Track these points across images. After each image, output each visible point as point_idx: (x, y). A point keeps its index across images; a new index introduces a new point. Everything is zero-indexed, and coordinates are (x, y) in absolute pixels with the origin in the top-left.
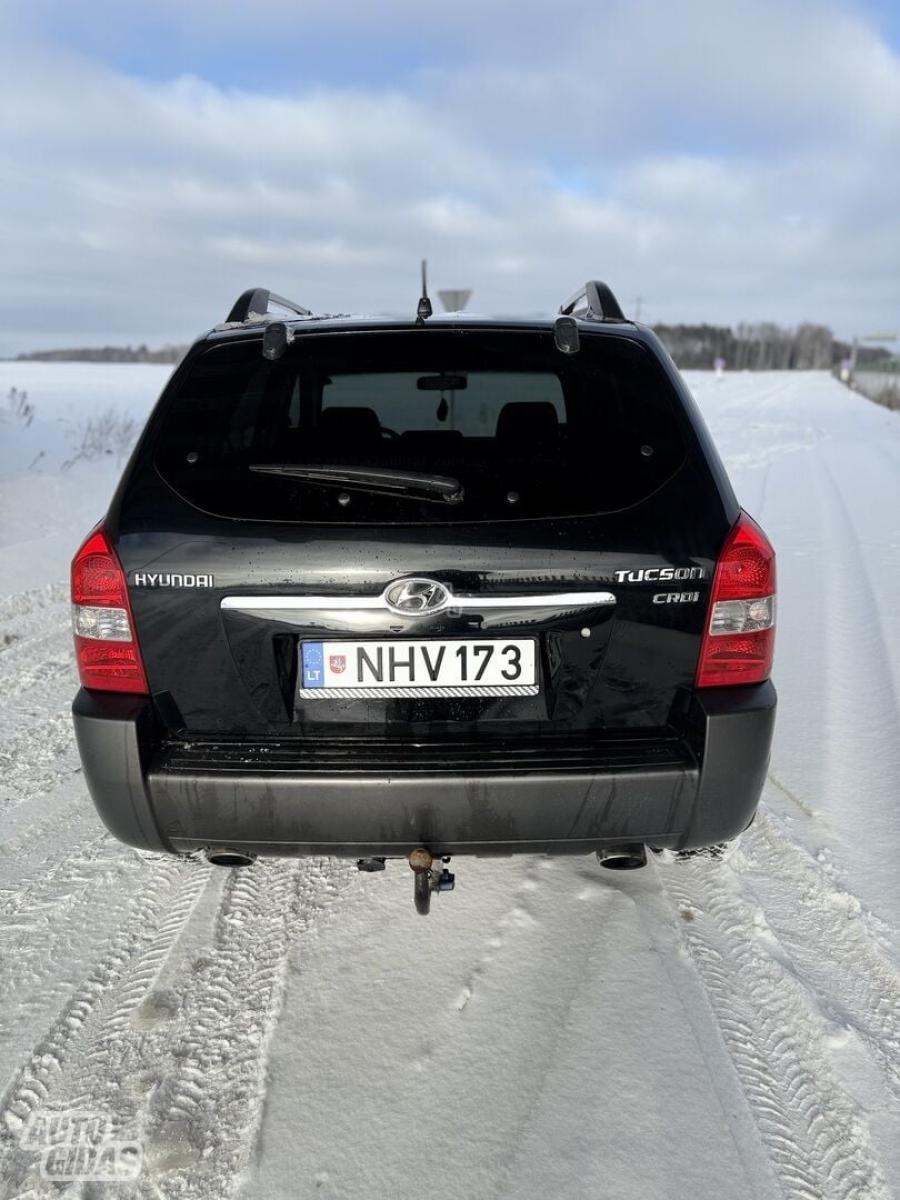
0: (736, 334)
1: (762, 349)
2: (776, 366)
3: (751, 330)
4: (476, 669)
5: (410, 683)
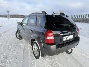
4: (71, 37)
5: (68, 39)
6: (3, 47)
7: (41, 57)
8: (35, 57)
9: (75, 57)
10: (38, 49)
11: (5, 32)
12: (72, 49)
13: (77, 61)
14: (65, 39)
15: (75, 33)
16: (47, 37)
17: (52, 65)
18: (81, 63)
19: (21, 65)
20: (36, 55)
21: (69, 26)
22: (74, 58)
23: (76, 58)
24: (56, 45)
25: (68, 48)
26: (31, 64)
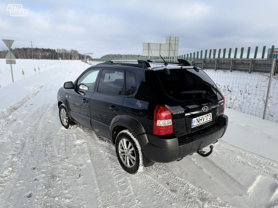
0: (57, 51)
1: (64, 55)
2: (67, 59)
3: (60, 50)
4: (207, 118)
5: (202, 122)
6: (31, 152)
7: (141, 168)
8: (124, 171)
9: (219, 164)
10: (133, 149)
11: (15, 109)
12: (212, 144)
13: (224, 171)
14: (195, 123)
15: (216, 108)
16: (158, 121)
17: (168, 184)
18: (233, 175)
19: (97, 189)
20: (129, 165)
21: (202, 94)
22: (217, 167)
23: (220, 166)
24: (178, 138)
25: (202, 142)
26: (119, 185)
